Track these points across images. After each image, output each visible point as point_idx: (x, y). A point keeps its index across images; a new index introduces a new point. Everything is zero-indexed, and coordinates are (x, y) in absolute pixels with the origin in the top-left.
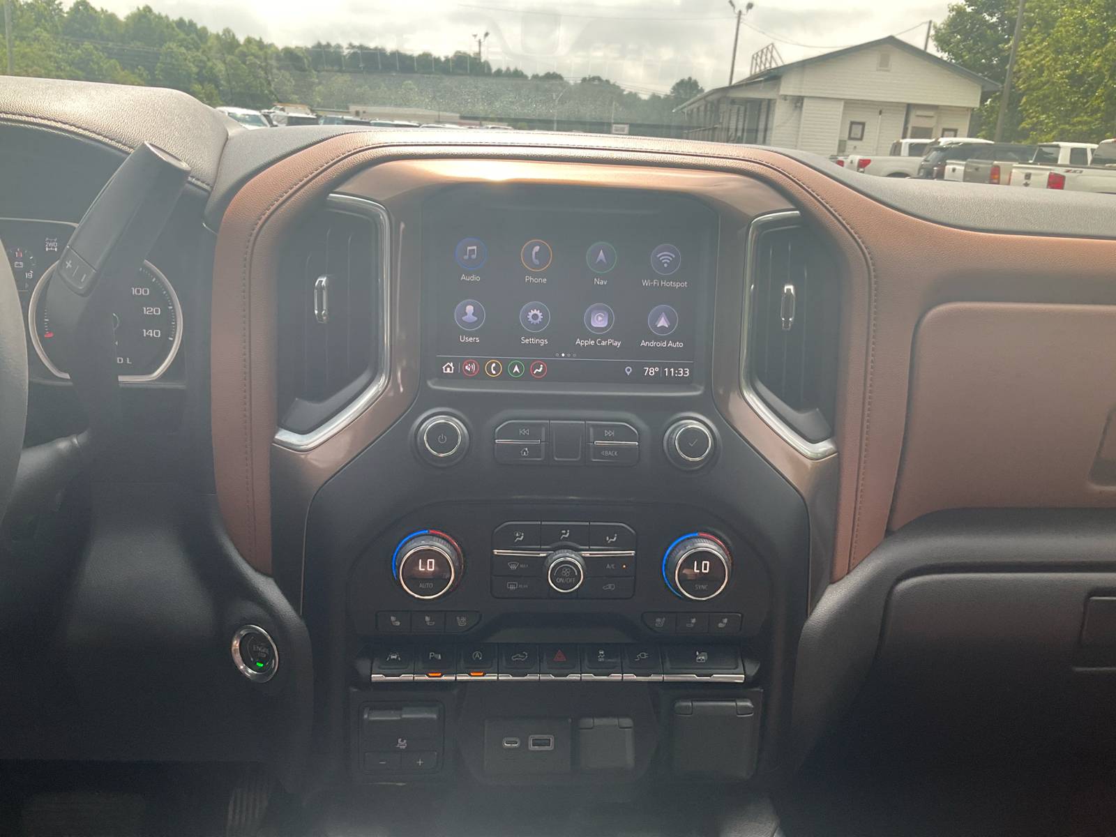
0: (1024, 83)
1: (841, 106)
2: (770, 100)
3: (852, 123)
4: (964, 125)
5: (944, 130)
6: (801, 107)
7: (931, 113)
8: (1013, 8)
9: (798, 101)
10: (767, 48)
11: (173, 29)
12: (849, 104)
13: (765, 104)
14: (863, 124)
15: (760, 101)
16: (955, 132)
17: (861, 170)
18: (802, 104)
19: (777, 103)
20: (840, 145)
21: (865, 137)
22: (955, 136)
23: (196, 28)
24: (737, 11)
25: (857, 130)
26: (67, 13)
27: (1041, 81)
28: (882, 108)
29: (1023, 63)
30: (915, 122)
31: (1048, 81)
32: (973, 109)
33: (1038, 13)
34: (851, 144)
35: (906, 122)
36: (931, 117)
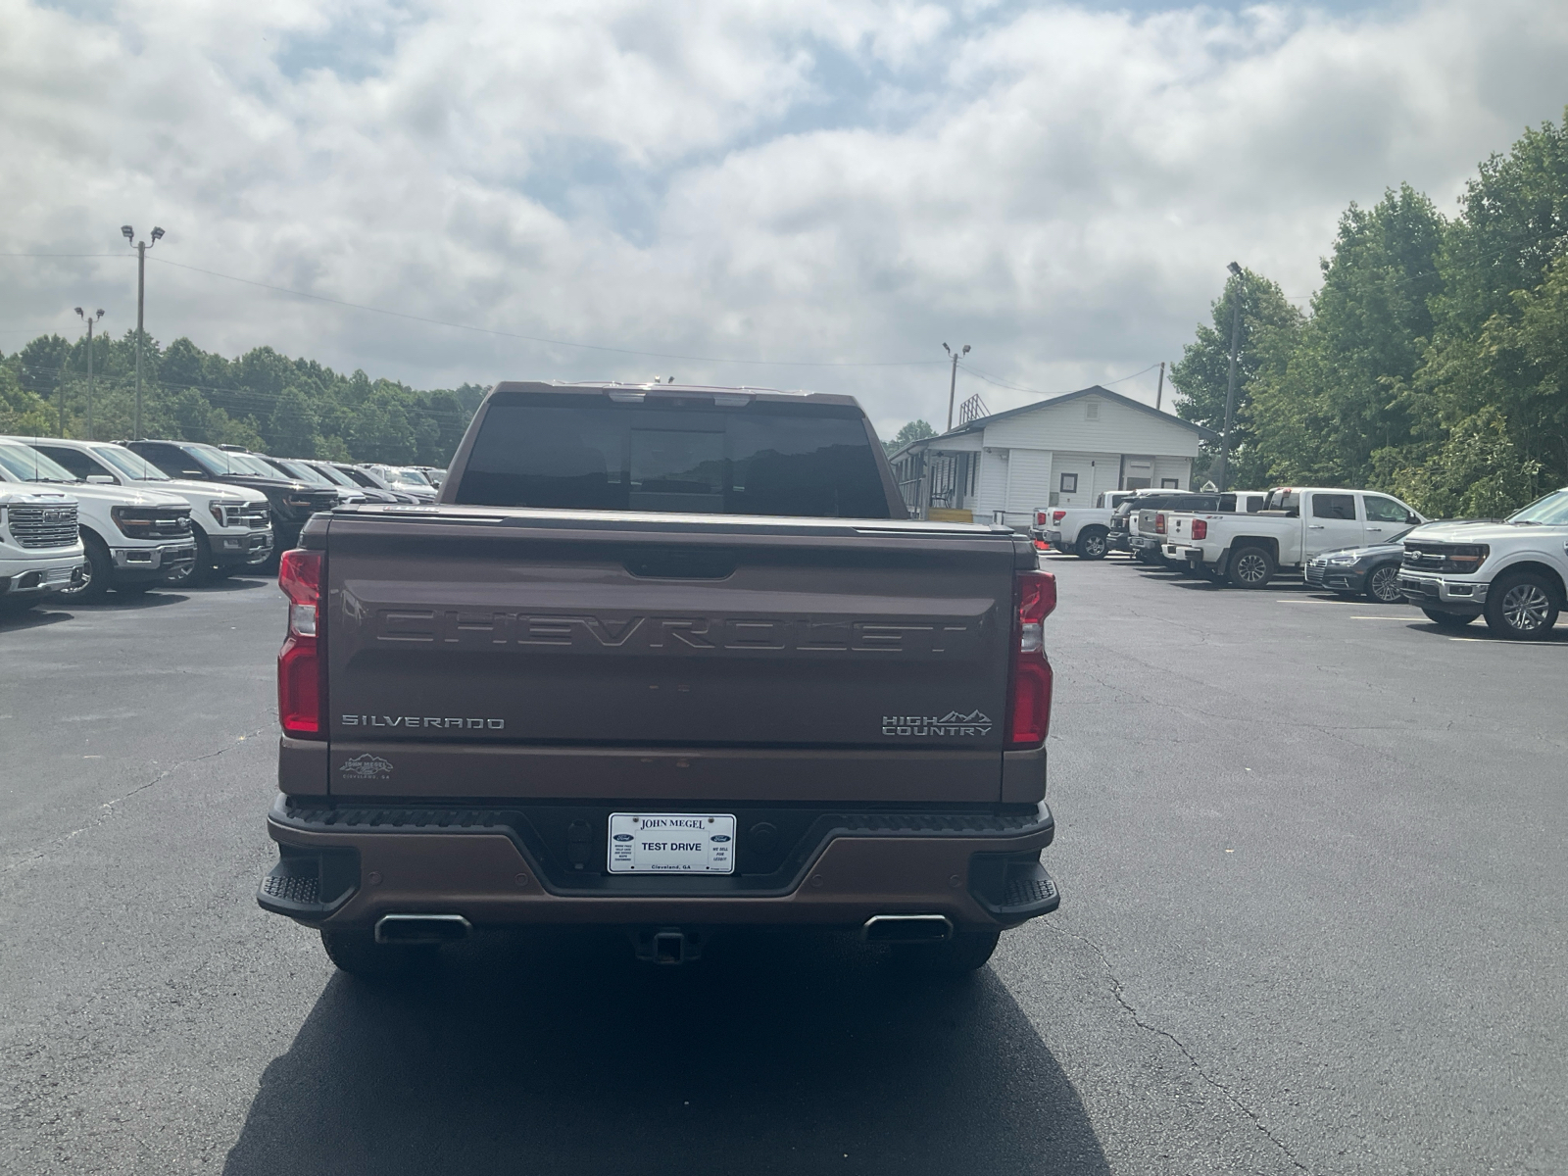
0: (1258, 429)
1: (1050, 456)
2: (975, 453)
3: (1063, 475)
4: (1185, 476)
5: (1164, 480)
6: (1007, 460)
7: (1148, 464)
8: (1255, 348)
9: (1004, 453)
10: (973, 398)
11: (292, 371)
12: (1058, 456)
13: (972, 455)
14: (1076, 476)
15: (966, 454)
16: (1176, 483)
17: (1057, 522)
18: (1008, 456)
19: (982, 457)
20: (1051, 498)
21: (1078, 489)
22: (1176, 488)
23: (320, 370)
24: (952, 354)
25: (1069, 483)
26: (164, 353)
27: (1277, 426)
28: (1094, 460)
29: (1255, 408)
30: (1129, 473)
31: (1284, 426)
32: (1193, 458)
33: (1273, 354)
34: (1064, 496)
35: (1122, 473)
36: (1148, 467)
